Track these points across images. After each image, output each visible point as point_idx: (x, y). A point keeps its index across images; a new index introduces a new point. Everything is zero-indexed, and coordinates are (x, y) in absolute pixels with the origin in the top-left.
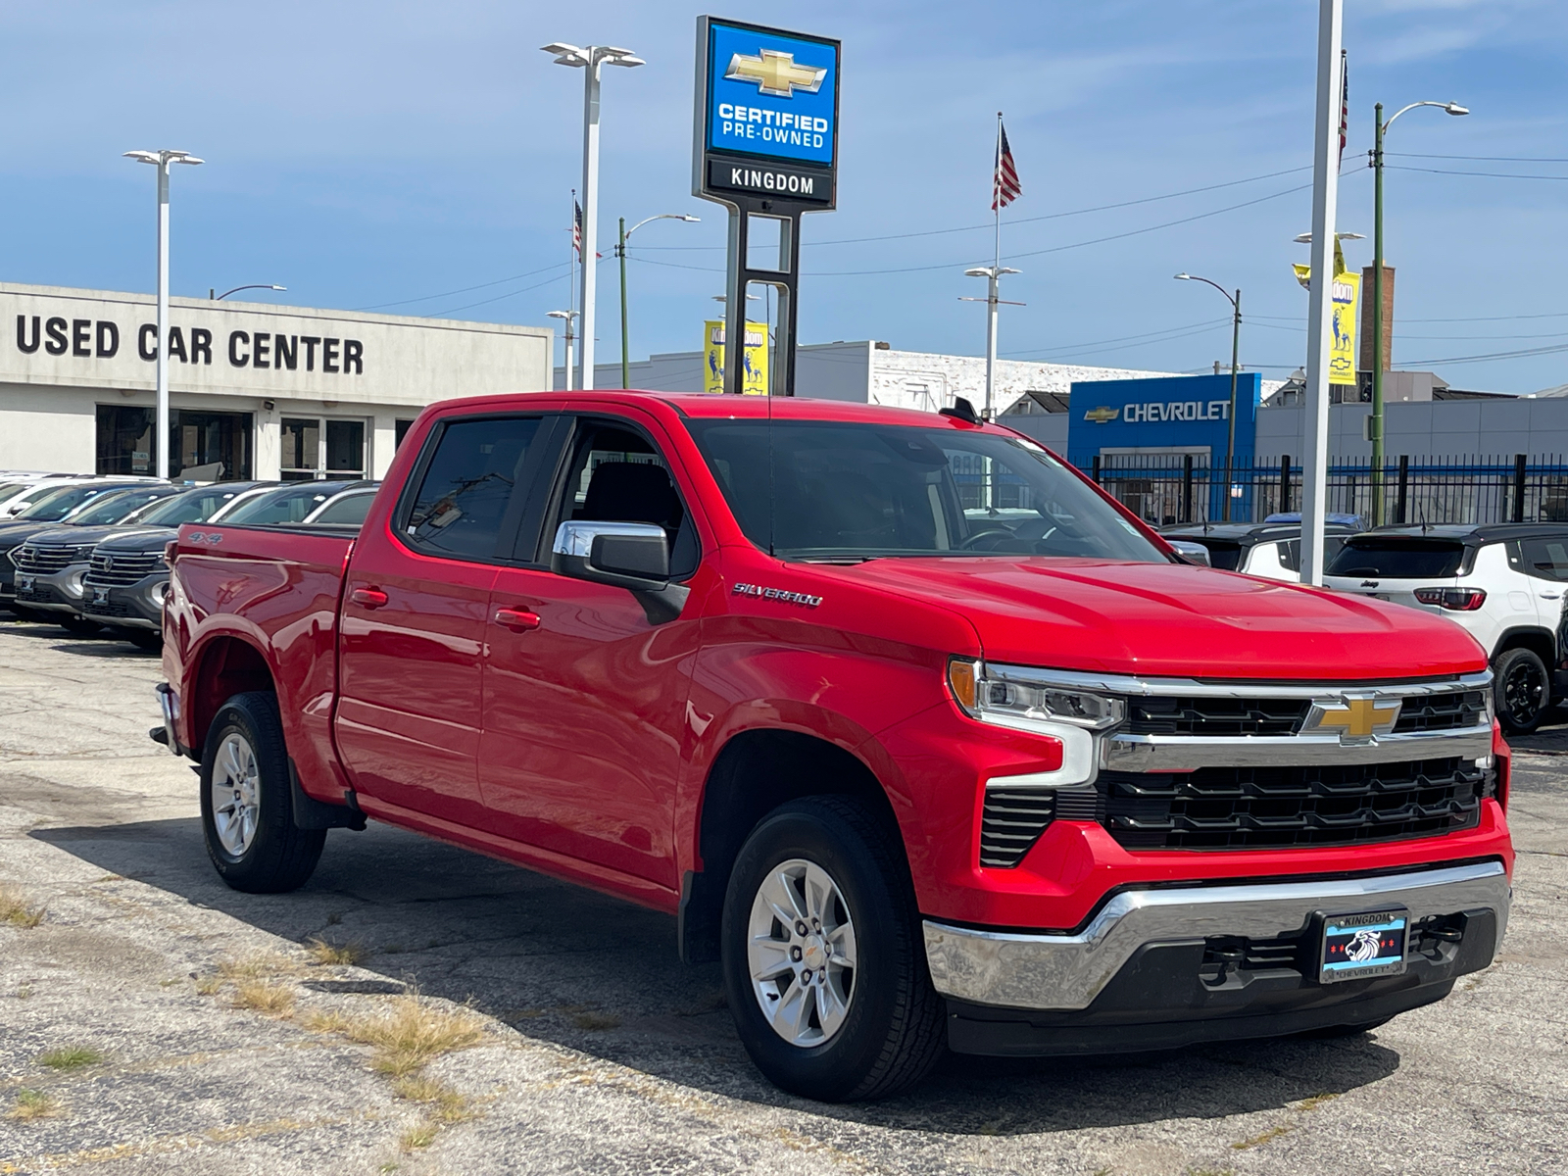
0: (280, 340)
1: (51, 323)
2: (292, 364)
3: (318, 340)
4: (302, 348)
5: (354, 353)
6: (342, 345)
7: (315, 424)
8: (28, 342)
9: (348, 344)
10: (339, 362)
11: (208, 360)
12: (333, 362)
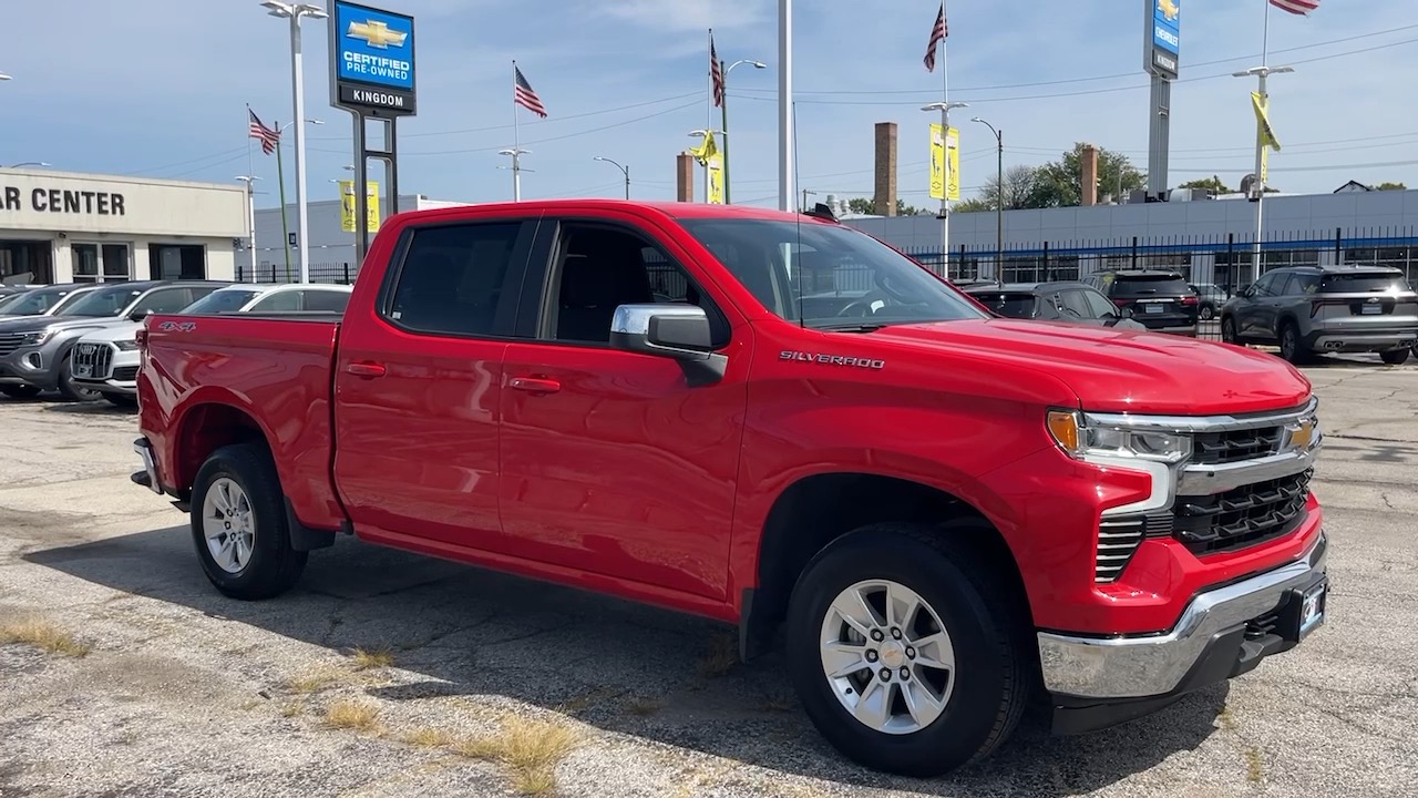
0: (67, 194)
2: (76, 208)
3: (93, 194)
4: (83, 200)
5: (118, 203)
6: (109, 197)
9: (114, 196)
10: (108, 207)
11: (18, 207)
12: (104, 208)
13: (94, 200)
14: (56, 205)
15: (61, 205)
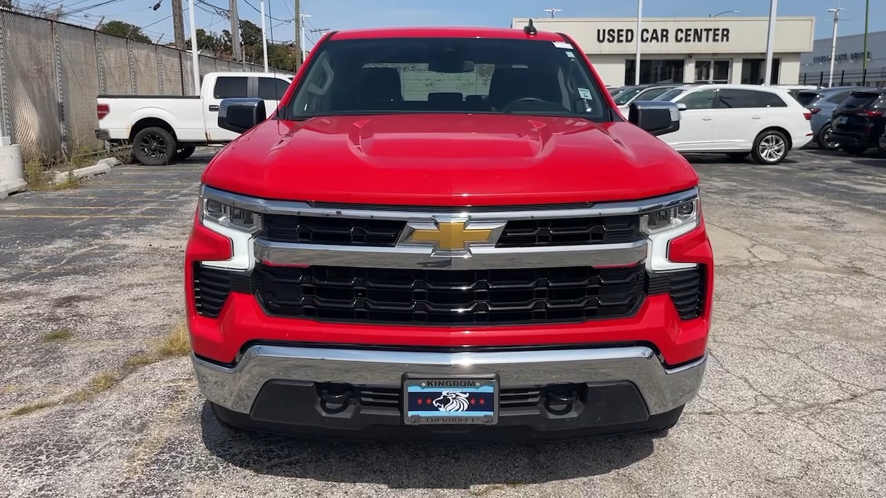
0: (696, 31)
1: (610, 31)
2: (700, 40)
3: (711, 30)
4: (704, 34)
5: (726, 33)
6: (721, 31)
7: (709, 63)
8: (601, 38)
9: (723, 30)
10: (719, 38)
11: (667, 41)
12: (716, 38)
13: (711, 34)
14: (688, 38)
15: (691, 38)
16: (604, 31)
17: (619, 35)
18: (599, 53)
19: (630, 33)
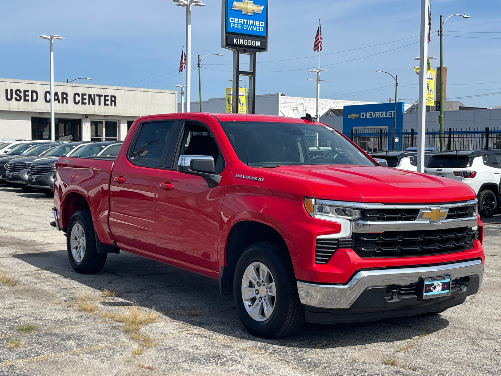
0: (90, 95)
1: (16, 91)
2: (94, 103)
3: (102, 96)
4: (97, 98)
5: (114, 100)
6: (110, 97)
7: (101, 122)
8: (9, 97)
9: (112, 97)
10: (109, 102)
11: (67, 102)
12: (107, 102)
13: (102, 98)
14: (84, 101)
15: (87, 101)
16: (12, 90)
17: (25, 96)
18: (8, 110)
19: (34, 94)
